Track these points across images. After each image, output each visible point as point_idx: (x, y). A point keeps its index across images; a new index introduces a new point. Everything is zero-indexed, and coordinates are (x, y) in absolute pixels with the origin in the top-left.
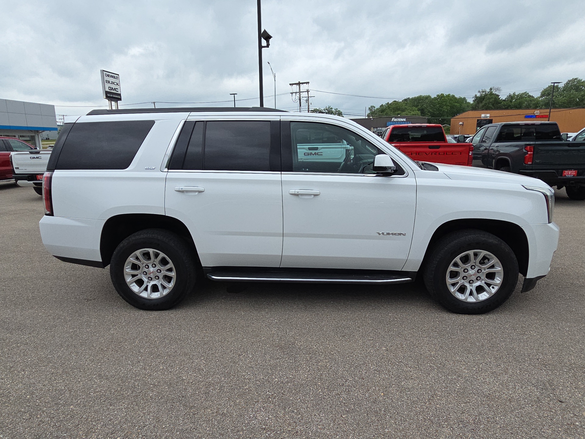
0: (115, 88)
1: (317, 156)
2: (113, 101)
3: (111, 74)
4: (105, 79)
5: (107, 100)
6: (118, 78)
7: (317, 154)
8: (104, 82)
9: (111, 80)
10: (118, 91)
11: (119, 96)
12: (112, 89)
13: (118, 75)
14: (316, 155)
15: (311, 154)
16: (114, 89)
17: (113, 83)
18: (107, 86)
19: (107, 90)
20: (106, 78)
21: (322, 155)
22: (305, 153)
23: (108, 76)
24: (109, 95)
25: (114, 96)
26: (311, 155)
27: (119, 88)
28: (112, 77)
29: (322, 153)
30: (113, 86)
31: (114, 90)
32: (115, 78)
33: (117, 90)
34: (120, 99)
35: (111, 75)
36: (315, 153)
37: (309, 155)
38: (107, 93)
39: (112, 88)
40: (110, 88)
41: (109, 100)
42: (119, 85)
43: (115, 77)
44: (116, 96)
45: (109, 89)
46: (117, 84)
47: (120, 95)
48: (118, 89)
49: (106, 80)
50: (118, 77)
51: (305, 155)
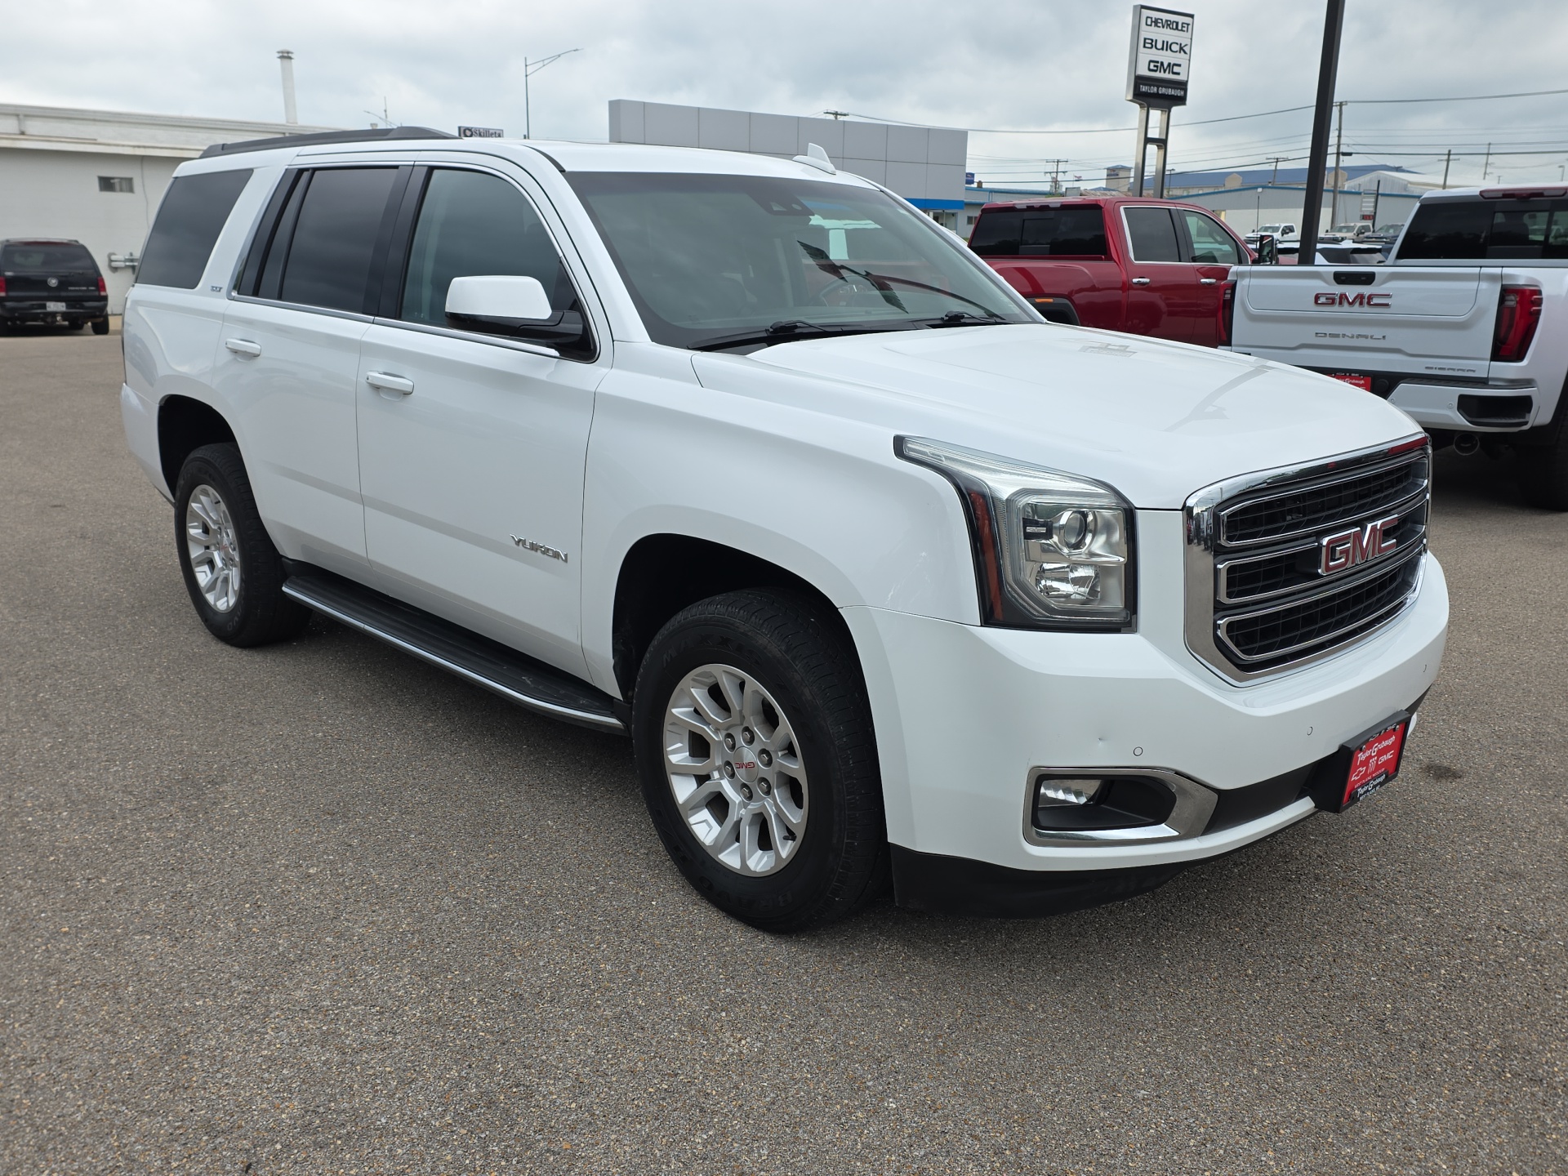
0: (1169, 64)
1: (1366, 308)
2: (1156, 107)
3: (1165, 16)
4: (1143, 35)
5: (1138, 106)
6: (1190, 27)
7: (1366, 300)
8: (1139, 42)
9: (1162, 35)
10: (1178, 74)
11: (1181, 89)
12: (1158, 66)
13: (1192, 16)
14: (1361, 304)
15: (1343, 297)
16: (1165, 66)
17: (1167, 46)
18: (1146, 55)
19: (1143, 71)
20: (1149, 32)
21: (1387, 305)
22: (1317, 297)
23: (1156, 22)
24: (1144, 89)
25: (1162, 91)
26: (1340, 303)
27: (1184, 64)
28: (1168, 24)
29: (1388, 296)
30: (1166, 57)
31: (1165, 71)
32: (1177, 28)
33: (1176, 69)
34: (1181, 100)
35: (1167, 21)
36: (1360, 298)
37: (1333, 302)
38: (1139, 80)
39: (1162, 64)
40: (1152, 64)
41: (1142, 106)
42: (1188, 51)
43: (1177, 23)
44: (1170, 92)
45: (1150, 70)
46: (1181, 49)
47: (1183, 85)
48: (1179, 65)
49: (1145, 39)
50: (1188, 25)
51: (1316, 302)
